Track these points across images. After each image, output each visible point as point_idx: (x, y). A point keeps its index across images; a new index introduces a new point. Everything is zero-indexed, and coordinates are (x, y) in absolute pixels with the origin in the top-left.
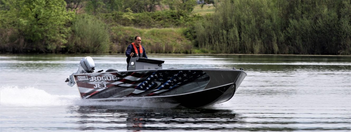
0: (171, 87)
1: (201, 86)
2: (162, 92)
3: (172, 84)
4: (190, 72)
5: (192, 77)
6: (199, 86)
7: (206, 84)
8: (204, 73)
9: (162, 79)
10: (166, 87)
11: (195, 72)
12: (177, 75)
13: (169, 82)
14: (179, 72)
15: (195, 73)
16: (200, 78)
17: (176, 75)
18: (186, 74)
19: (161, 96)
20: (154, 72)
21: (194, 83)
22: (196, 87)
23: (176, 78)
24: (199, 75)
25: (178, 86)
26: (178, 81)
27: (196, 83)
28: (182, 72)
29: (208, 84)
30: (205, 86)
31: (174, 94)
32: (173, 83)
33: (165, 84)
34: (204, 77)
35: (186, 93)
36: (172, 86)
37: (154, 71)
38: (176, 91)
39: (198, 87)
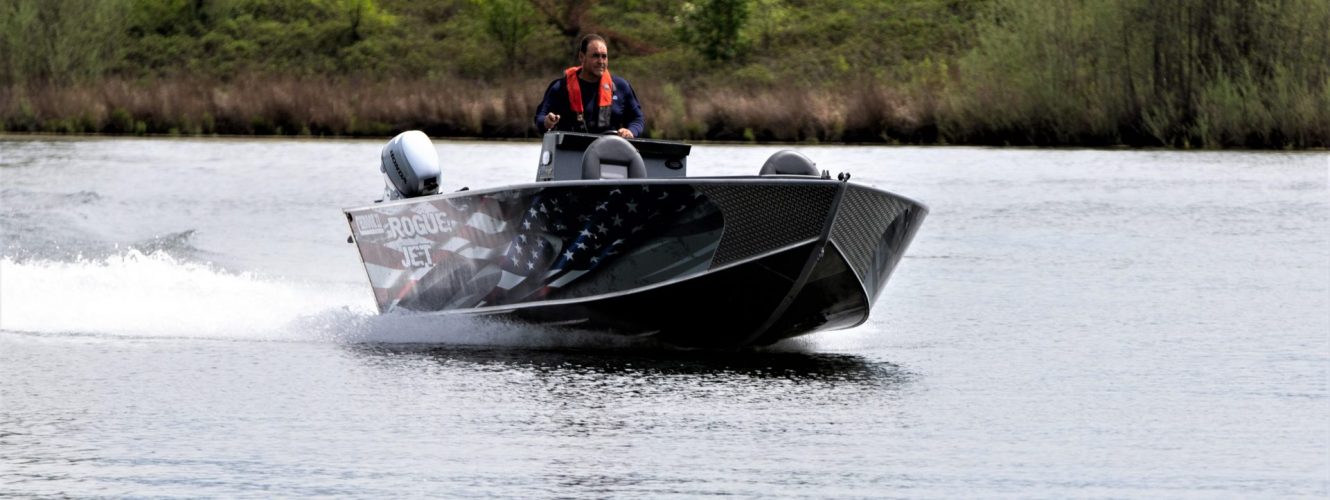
0: (595, 259)
1: (698, 254)
2: (569, 281)
3: (597, 247)
4: (648, 190)
5: (656, 214)
6: (688, 251)
7: (715, 245)
8: (698, 194)
9: (562, 227)
10: (580, 261)
11: (665, 194)
12: (606, 206)
13: (586, 236)
14: (612, 193)
15: (667, 198)
16: (688, 220)
17: (603, 207)
18: (635, 202)
19: (570, 298)
20: (537, 195)
21: (667, 241)
22: (677, 256)
23: (604, 218)
24: (683, 207)
25: (616, 252)
26: (614, 233)
27: (676, 239)
28: (618, 191)
29: (721, 246)
30: (712, 252)
31: (610, 291)
32: (597, 242)
33: (573, 247)
34: (700, 212)
35: (647, 283)
36: (596, 253)
37: (535, 192)
38: (613, 277)
39: (687, 260)
